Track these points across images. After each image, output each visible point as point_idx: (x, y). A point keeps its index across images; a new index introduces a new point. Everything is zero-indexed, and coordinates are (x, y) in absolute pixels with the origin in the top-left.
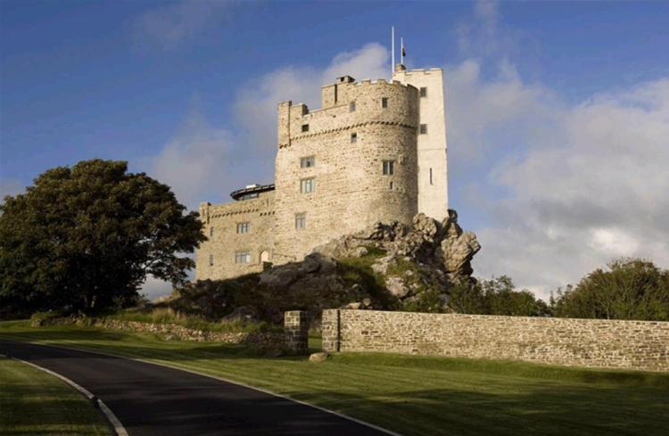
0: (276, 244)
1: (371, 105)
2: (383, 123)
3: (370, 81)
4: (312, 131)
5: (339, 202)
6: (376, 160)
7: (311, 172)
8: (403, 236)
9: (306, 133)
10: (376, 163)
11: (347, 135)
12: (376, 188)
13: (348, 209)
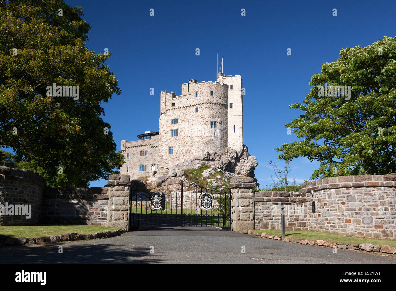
0: (159, 162)
1: (205, 94)
2: (211, 103)
3: (205, 82)
4: (177, 106)
5: (189, 142)
6: (207, 121)
7: (176, 126)
8: (219, 159)
9: (174, 107)
10: (207, 123)
11: (194, 109)
12: (207, 135)
13: (194, 145)
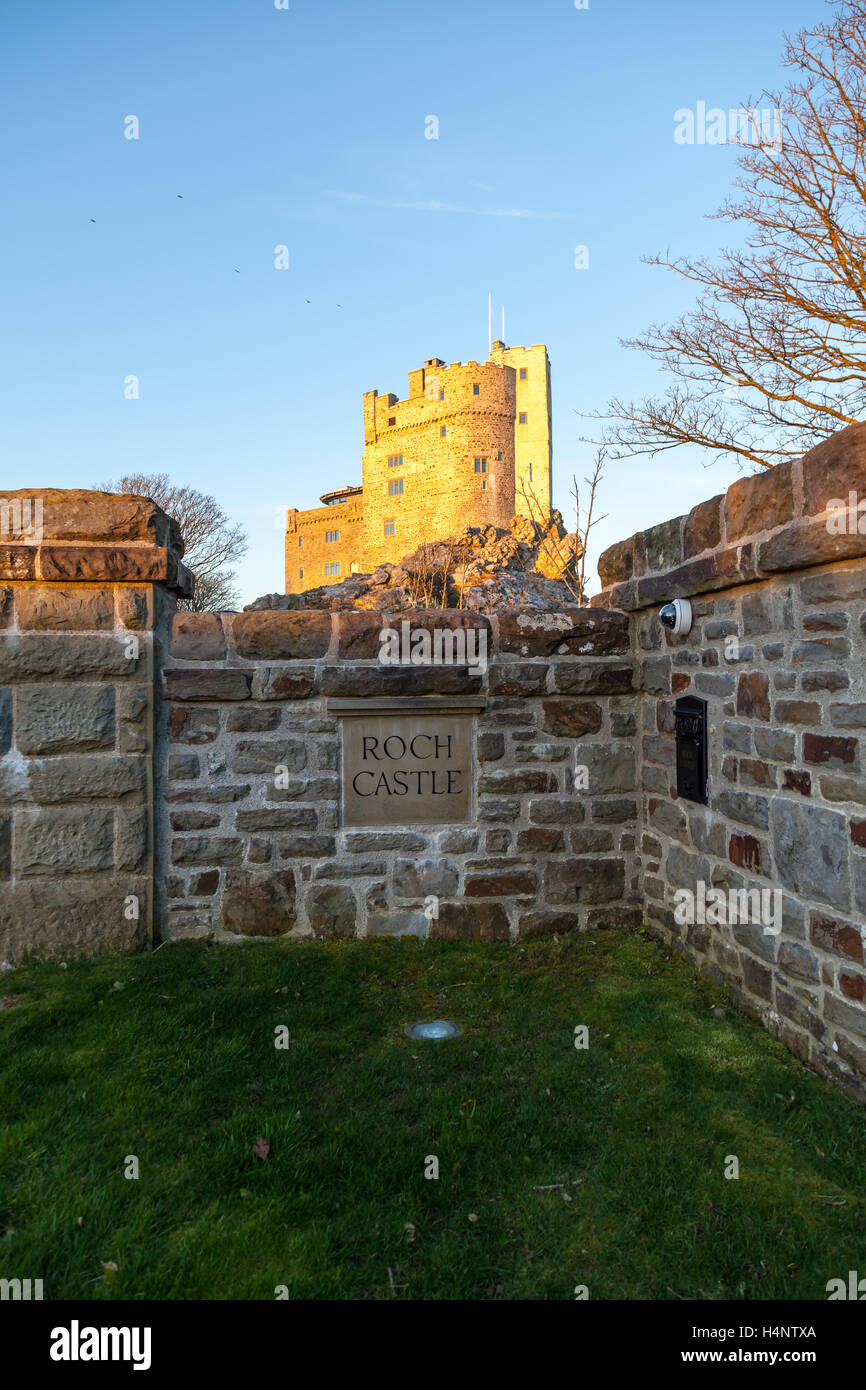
0: (365, 553)
1: (461, 392)
2: (474, 413)
3: (460, 364)
4: (399, 424)
5: (428, 505)
6: (467, 456)
7: (400, 472)
8: (495, 541)
9: (393, 427)
10: (466, 460)
11: (435, 429)
12: (467, 488)
13: (438, 513)
